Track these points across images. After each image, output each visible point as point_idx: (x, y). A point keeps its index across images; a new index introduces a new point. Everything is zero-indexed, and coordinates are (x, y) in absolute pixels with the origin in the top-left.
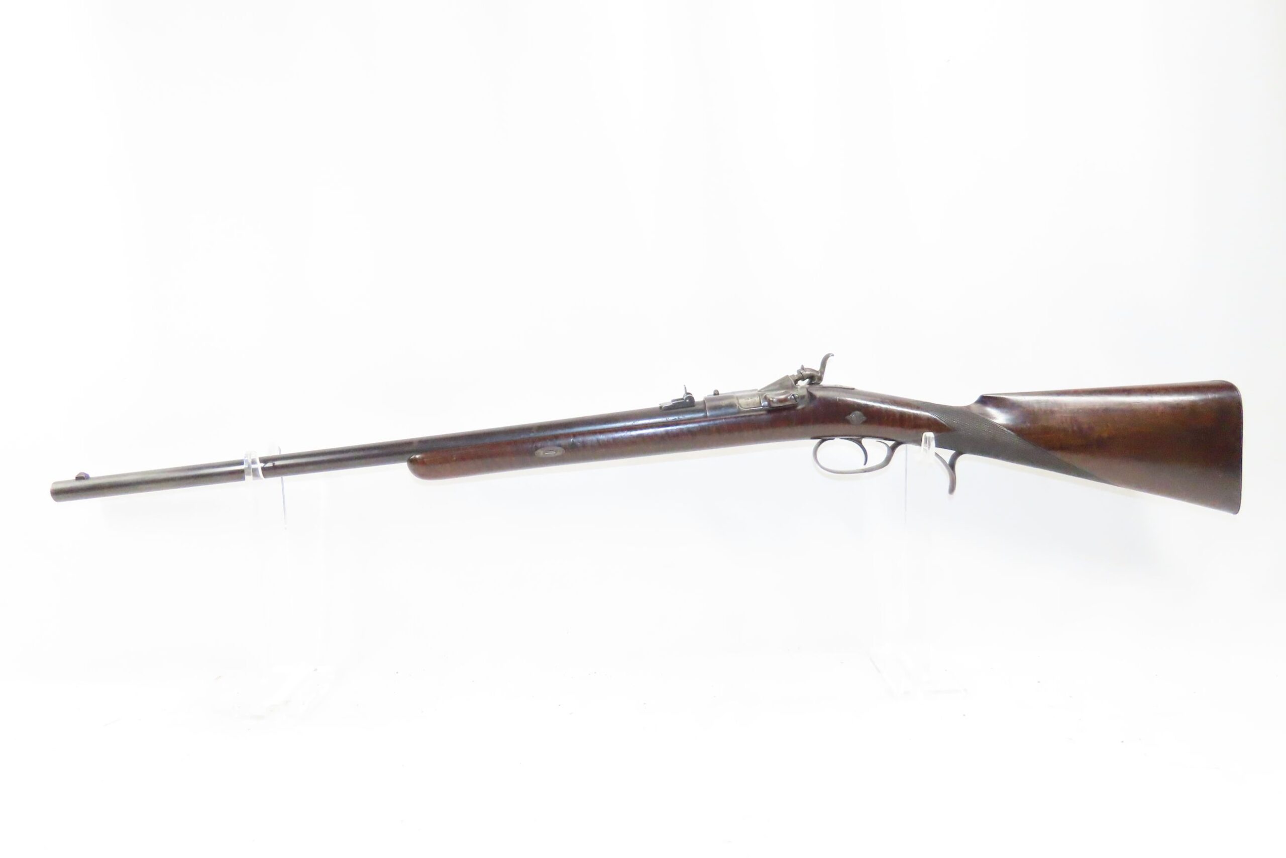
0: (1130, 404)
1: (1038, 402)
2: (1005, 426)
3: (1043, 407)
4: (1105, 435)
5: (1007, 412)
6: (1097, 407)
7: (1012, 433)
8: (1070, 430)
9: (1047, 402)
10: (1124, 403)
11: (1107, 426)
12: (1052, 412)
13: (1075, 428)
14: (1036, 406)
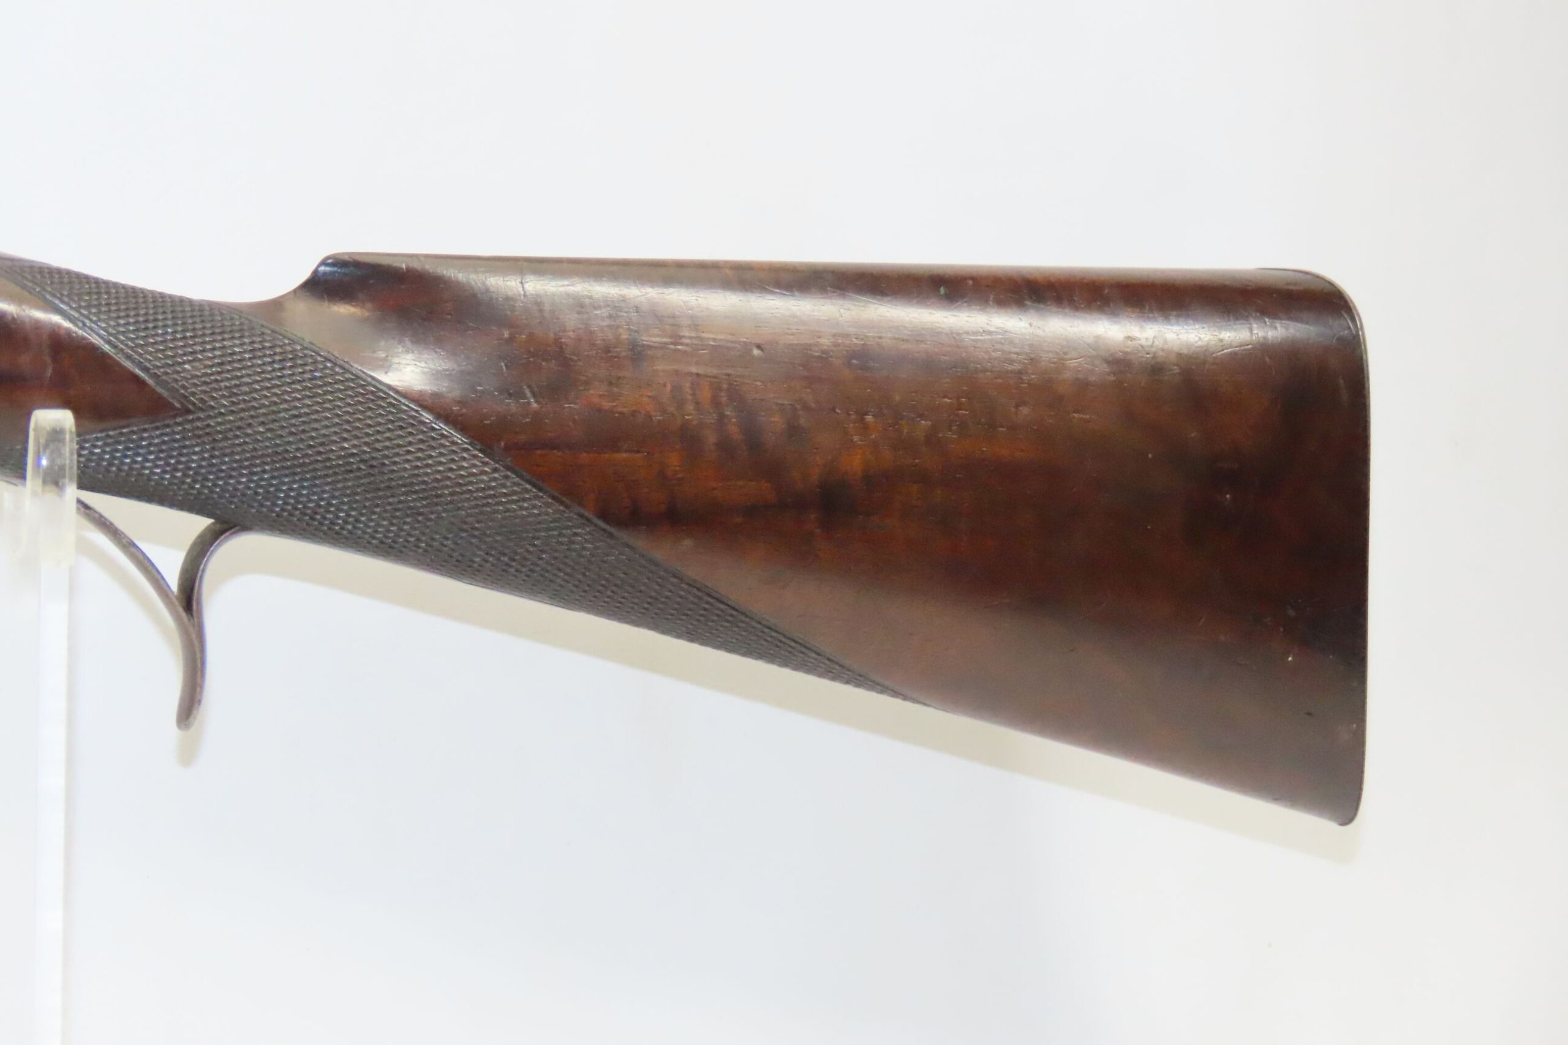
0: (955, 335)
1: (580, 305)
2: (420, 400)
3: (600, 322)
4: (854, 464)
5: (439, 342)
6: (826, 342)
7: (458, 437)
8: (711, 438)
9: (616, 307)
10: (919, 335)
11: (865, 428)
12: (638, 353)
13: (733, 429)
14: (571, 321)
